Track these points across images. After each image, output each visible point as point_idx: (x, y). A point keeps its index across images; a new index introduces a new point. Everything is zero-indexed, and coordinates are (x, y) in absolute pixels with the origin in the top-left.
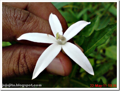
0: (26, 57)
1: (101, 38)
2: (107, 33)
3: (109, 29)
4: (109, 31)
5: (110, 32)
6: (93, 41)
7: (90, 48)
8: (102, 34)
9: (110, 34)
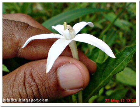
0: (33, 74)
1: (118, 65)
2: (125, 59)
3: (127, 53)
4: (127, 55)
5: (129, 57)
6: (108, 69)
7: (106, 79)
8: (119, 60)
9: (128, 59)
